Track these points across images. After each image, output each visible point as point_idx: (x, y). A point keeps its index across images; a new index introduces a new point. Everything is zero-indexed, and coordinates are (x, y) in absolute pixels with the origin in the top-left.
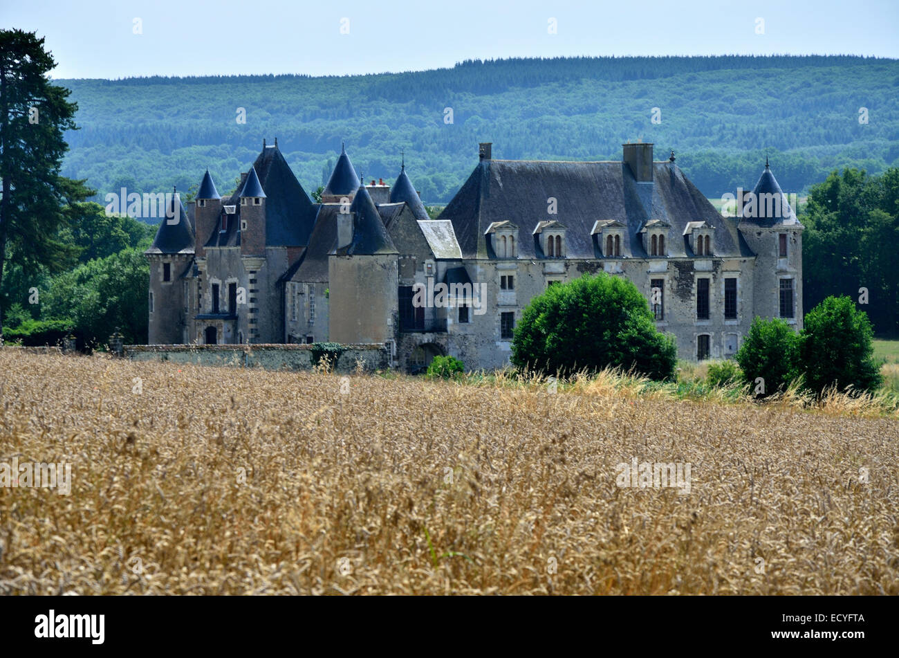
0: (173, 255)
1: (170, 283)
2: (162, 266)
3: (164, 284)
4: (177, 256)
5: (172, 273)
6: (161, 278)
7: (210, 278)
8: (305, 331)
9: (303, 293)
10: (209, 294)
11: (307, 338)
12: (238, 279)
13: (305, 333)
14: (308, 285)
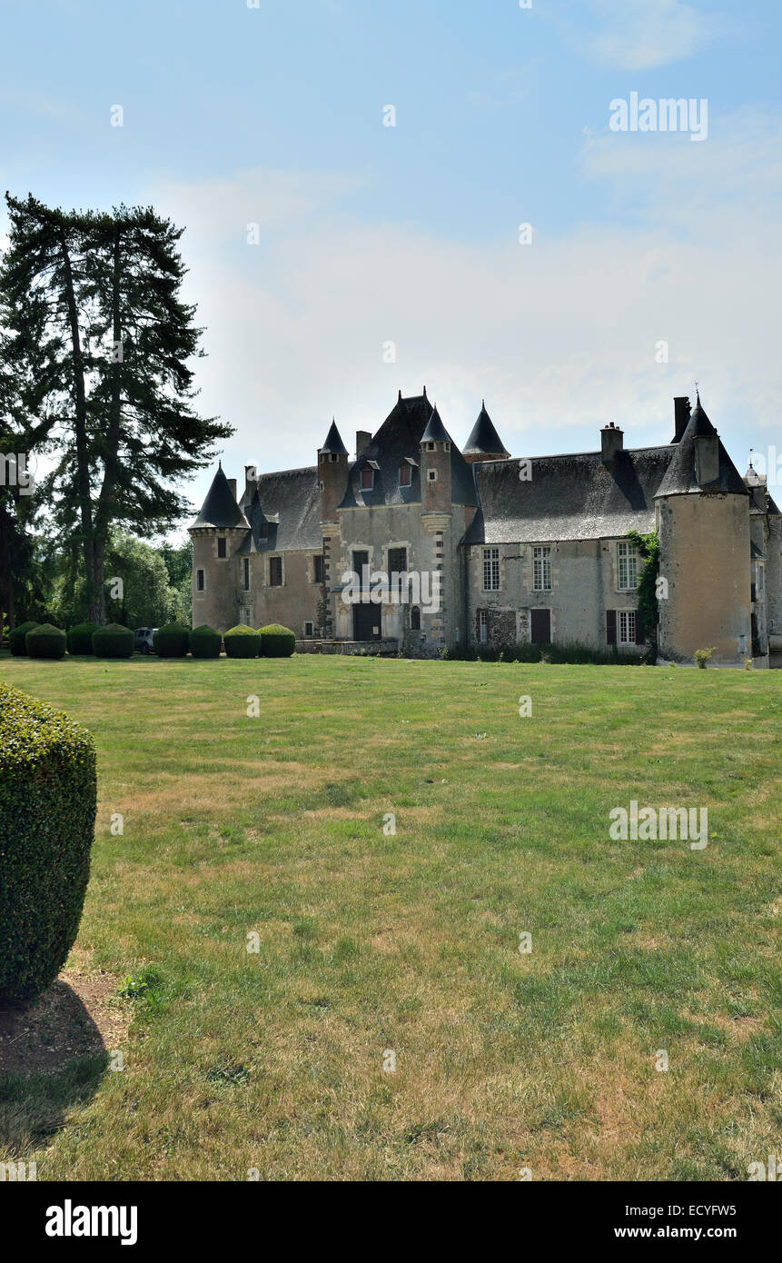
0: (231, 529)
1: (226, 560)
2: (216, 541)
3: (221, 560)
4: (235, 530)
5: (228, 549)
6: (216, 554)
7: (348, 544)
8: (526, 603)
9: (519, 557)
10: (346, 564)
11: (533, 611)
12: (410, 542)
13: (527, 605)
14: (532, 546)
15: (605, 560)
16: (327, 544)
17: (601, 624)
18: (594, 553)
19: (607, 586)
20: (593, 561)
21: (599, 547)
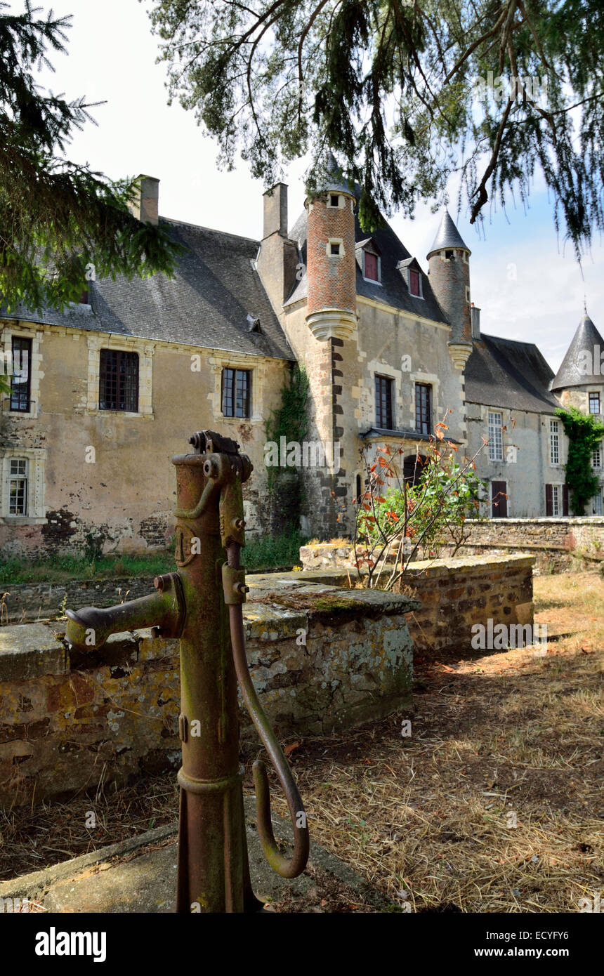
7: (368, 360)
8: (487, 474)
9: (480, 420)
10: (366, 391)
11: (494, 484)
12: (439, 377)
13: (488, 476)
14: (490, 410)
15: (543, 434)
16: (337, 349)
17: (542, 499)
18: (536, 426)
19: (545, 461)
20: (535, 434)
21: (539, 420)
